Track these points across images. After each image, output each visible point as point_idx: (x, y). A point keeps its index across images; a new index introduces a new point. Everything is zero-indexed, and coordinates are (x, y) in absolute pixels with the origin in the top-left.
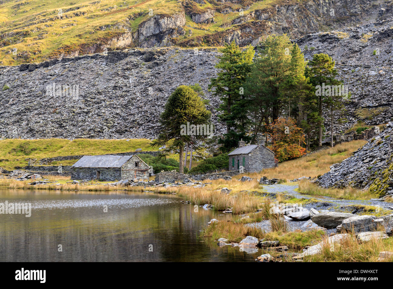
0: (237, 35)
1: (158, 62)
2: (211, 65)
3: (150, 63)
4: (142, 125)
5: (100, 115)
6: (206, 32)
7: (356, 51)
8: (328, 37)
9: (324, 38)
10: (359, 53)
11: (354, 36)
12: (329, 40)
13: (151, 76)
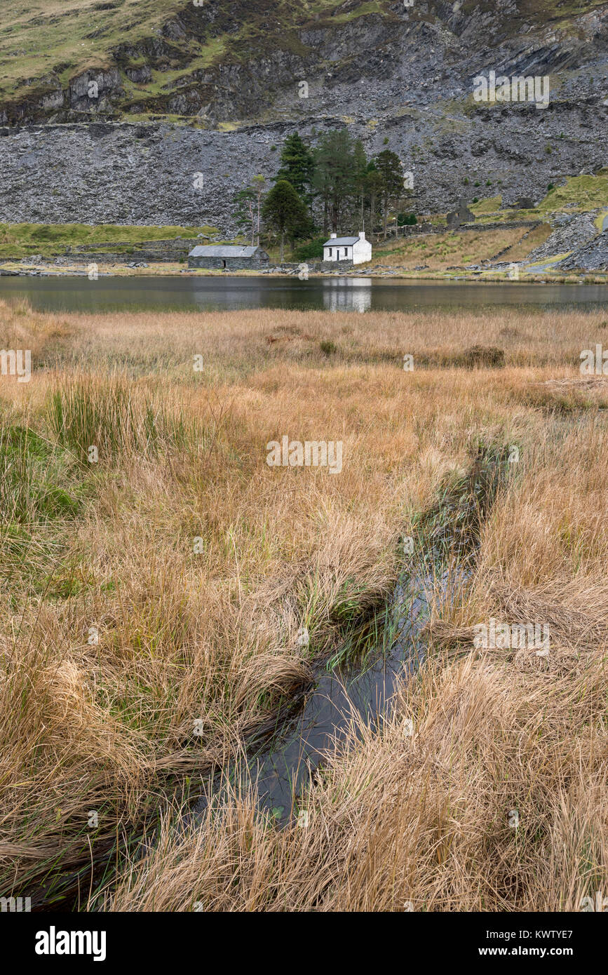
0: (182, 100)
1: (154, 139)
2: (218, 147)
3: (144, 140)
4: (163, 210)
5: (112, 199)
6: (148, 94)
7: (366, 139)
8: (333, 121)
9: (329, 122)
10: (369, 141)
11: (360, 122)
12: (336, 125)
13: (152, 155)
